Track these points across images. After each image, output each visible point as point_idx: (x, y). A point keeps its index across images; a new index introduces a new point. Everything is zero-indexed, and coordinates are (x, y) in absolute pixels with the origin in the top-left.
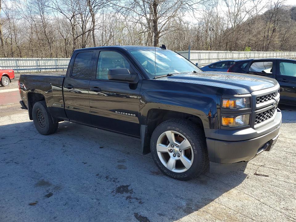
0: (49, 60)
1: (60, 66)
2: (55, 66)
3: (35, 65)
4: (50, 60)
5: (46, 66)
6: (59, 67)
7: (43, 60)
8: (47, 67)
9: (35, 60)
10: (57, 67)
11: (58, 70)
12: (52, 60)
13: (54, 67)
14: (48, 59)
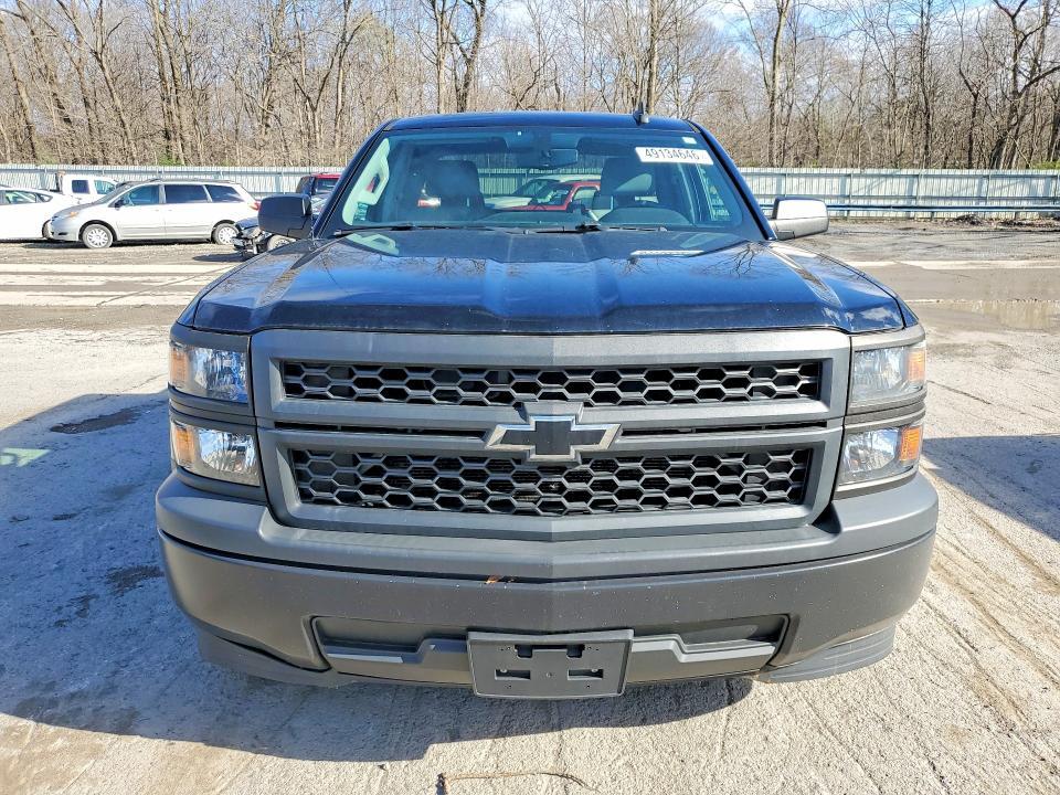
0: (886, 176)
1: (925, 198)
2: (904, 198)
3: (835, 193)
4: (892, 176)
5: (870, 197)
6: (921, 203)
7: (867, 176)
8: (874, 202)
9: (838, 176)
10: (913, 203)
11: (912, 214)
12: (900, 176)
13: (901, 203)
14: (883, 171)
